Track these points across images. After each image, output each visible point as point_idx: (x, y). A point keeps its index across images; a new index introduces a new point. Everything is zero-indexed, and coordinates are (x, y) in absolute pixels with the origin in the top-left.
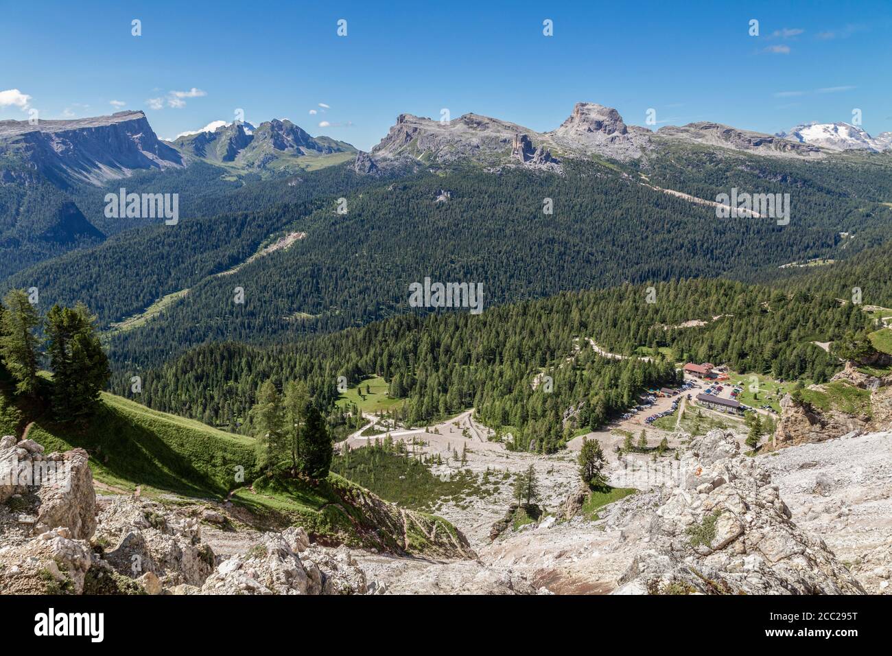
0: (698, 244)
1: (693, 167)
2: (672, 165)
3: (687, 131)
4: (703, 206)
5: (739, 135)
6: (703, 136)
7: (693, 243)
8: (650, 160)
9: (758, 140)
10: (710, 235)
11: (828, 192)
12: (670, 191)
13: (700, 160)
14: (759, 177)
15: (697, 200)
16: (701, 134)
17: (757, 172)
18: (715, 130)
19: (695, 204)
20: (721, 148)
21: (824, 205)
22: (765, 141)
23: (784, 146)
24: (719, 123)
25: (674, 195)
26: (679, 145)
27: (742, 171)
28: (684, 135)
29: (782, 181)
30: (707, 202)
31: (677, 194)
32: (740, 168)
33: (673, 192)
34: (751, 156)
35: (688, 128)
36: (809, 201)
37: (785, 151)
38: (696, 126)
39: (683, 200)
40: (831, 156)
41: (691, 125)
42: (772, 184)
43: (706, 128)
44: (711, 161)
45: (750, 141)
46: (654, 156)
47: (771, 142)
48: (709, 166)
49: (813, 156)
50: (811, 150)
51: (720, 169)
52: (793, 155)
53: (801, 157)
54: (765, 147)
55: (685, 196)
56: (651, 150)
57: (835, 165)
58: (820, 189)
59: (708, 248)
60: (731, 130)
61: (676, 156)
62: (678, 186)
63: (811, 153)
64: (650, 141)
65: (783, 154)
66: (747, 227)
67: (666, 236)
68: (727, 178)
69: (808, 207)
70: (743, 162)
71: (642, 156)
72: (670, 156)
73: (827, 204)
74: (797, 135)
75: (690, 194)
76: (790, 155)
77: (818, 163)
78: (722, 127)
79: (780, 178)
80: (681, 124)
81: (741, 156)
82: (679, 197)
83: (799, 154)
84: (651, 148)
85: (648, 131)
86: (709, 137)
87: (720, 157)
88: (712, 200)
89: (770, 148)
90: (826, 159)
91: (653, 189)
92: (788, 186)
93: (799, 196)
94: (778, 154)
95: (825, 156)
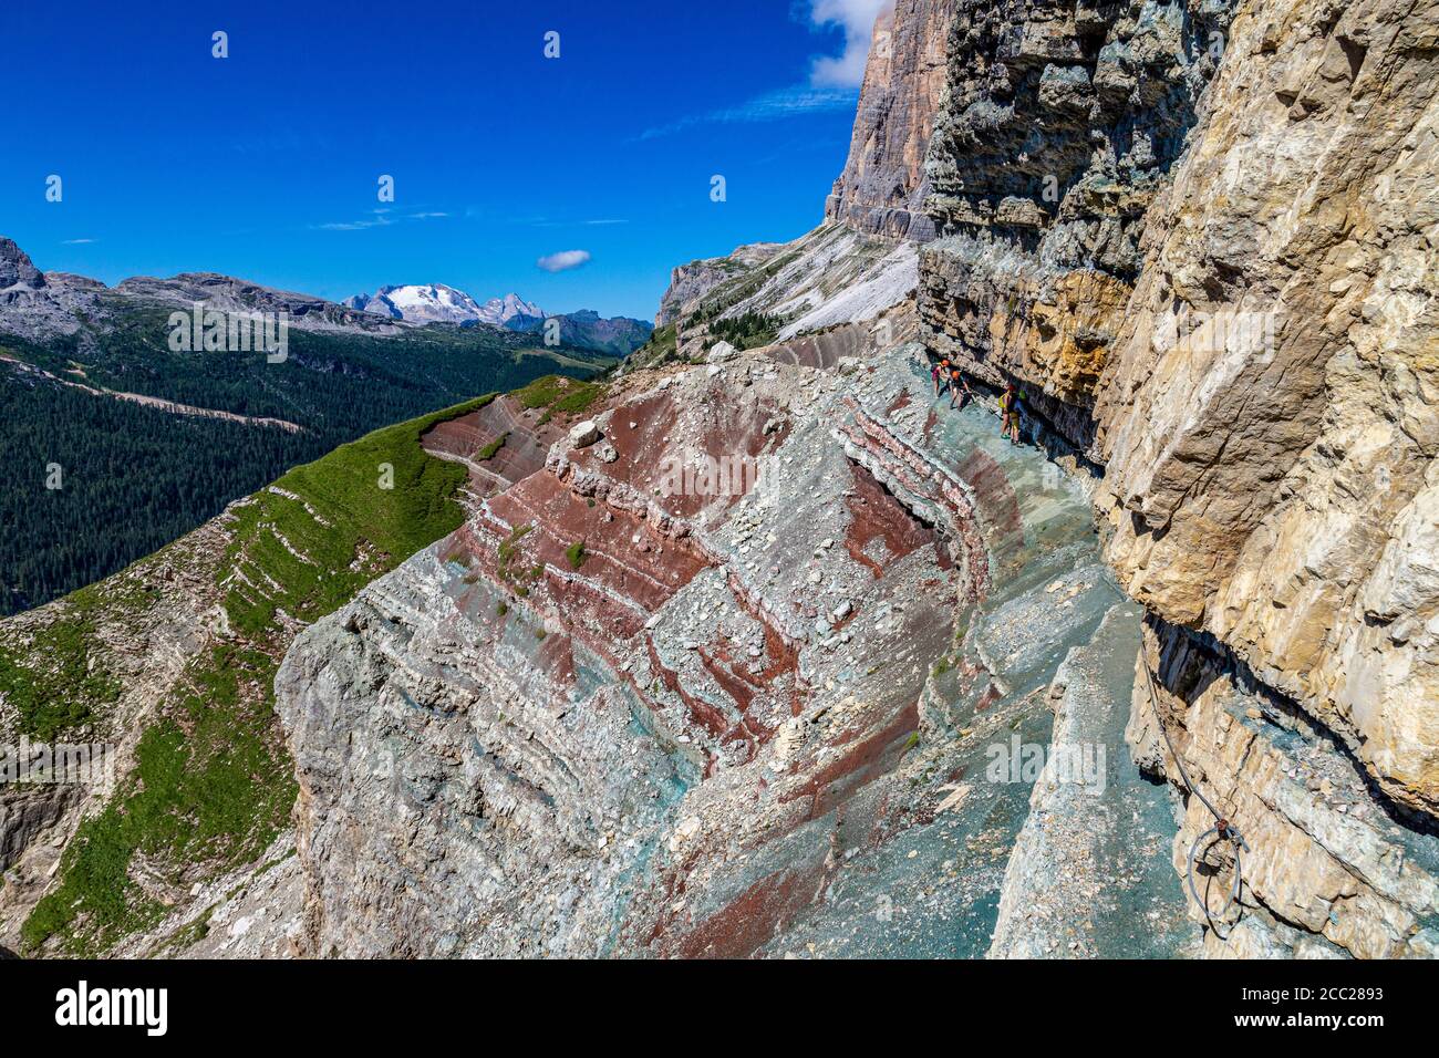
0: (181, 492)
2: (142, 345)
3: (178, 287)
4: (198, 419)
5: (269, 296)
6: (207, 298)
7: (171, 492)
8: (100, 339)
9: (301, 305)
10: (206, 471)
11: (406, 385)
12: (127, 396)
14: (299, 366)
15: (182, 408)
16: (204, 293)
17: (294, 357)
18: (227, 287)
19: (180, 416)
21: (401, 405)
22: (313, 308)
23: (342, 316)
24: (232, 275)
25: (136, 403)
26: (156, 311)
28: (173, 294)
29: (335, 370)
30: (203, 412)
31: (143, 400)
33: (133, 397)
35: (177, 282)
36: (379, 400)
37: (343, 324)
38: (193, 280)
39: (156, 411)
40: (410, 332)
41: (183, 277)
42: (320, 377)
43: (211, 283)
45: (287, 307)
46: (108, 330)
47: (321, 308)
49: (384, 332)
50: (381, 322)
52: (356, 329)
53: (369, 333)
54: (314, 318)
55: (161, 403)
56: (102, 320)
57: (415, 344)
58: (394, 381)
59: (200, 497)
60: (255, 288)
61: (151, 331)
62: (145, 385)
63: (381, 326)
64: (96, 302)
65: (341, 328)
66: (276, 450)
67: (112, 483)
68: (246, 368)
69: (379, 409)
71: (80, 331)
72: (140, 329)
73: (405, 403)
74: (385, 300)
75: (171, 399)
76: (351, 329)
77: (392, 342)
78: (238, 283)
79: (331, 367)
80: (164, 275)
82: (147, 405)
83: (365, 328)
84: (101, 315)
85: (95, 284)
86: (218, 298)
88: (213, 407)
89: (320, 318)
90: (402, 336)
91: (95, 393)
92: (345, 379)
93: (363, 393)
94: (333, 327)
95: (401, 331)
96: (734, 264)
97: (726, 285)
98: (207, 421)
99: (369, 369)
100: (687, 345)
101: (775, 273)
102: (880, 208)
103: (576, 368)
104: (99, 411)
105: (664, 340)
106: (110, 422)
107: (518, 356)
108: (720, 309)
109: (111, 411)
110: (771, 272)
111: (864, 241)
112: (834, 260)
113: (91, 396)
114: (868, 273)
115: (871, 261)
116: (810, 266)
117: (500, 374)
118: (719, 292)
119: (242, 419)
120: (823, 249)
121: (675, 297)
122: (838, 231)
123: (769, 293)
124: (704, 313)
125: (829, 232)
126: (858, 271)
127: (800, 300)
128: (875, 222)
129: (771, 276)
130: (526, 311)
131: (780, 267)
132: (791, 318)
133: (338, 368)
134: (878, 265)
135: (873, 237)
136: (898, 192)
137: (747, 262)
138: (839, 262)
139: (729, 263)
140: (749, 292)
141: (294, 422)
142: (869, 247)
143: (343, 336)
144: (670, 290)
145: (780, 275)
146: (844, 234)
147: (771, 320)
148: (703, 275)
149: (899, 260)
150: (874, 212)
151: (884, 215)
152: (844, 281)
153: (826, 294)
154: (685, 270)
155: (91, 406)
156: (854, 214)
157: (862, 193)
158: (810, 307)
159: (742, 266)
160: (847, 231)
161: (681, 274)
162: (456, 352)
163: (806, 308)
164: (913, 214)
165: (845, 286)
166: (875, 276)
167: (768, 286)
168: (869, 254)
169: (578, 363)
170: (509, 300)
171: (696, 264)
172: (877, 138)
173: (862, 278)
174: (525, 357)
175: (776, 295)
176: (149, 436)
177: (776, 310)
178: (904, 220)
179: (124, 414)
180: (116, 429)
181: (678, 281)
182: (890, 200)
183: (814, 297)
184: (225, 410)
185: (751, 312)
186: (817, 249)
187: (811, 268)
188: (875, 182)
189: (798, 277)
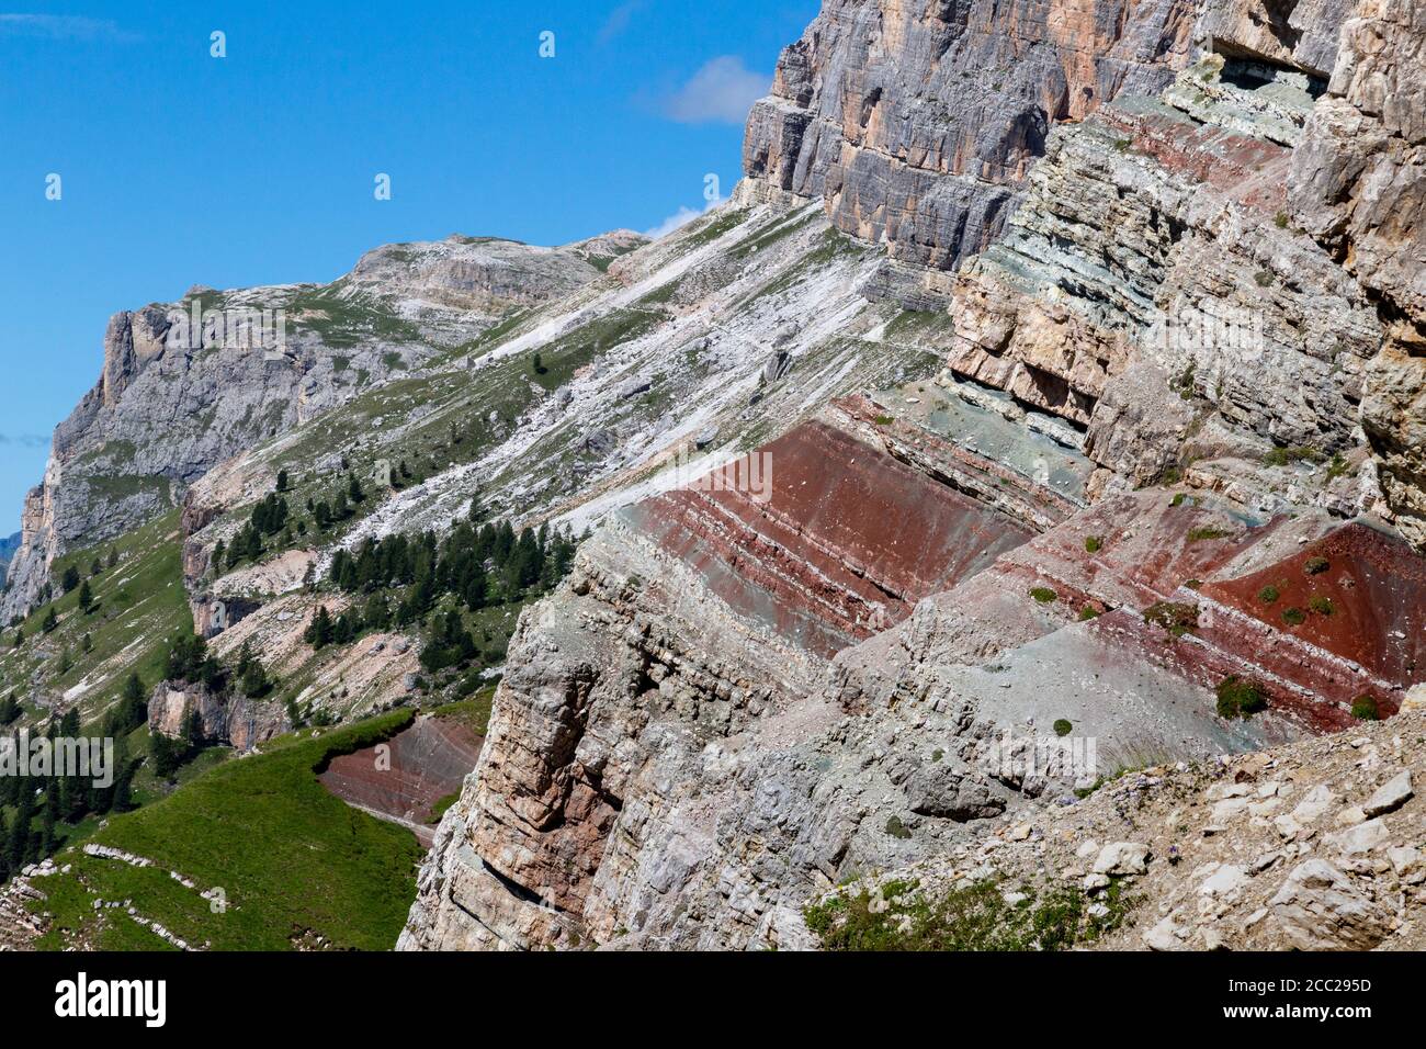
96: (358, 315)
100: (247, 626)
101: (566, 376)
105: (125, 598)
108: (357, 499)
110: (549, 369)
111: (902, 290)
112: (798, 349)
116: (698, 363)
118: (344, 431)
120: (745, 305)
121: (114, 429)
122: (791, 251)
123: (546, 451)
124: (297, 504)
125: (765, 239)
128: (945, 232)
129: (550, 387)
131: (584, 356)
137: (408, 309)
139: (339, 311)
140: (469, 442)
144: (95, 400)
145: (583, 384)
146: (822, 256)
150: (942, 194)
151: (978, 209)
156: (862, 186)
157: (893, 117)
159: (390, 325)
160: (836, 246)
167: (539, 423)
181: (128, 367)
185: (478, 515)
186: (720, 299)
187: (704, 371)
188: (946, 93)
189: (653, 400)
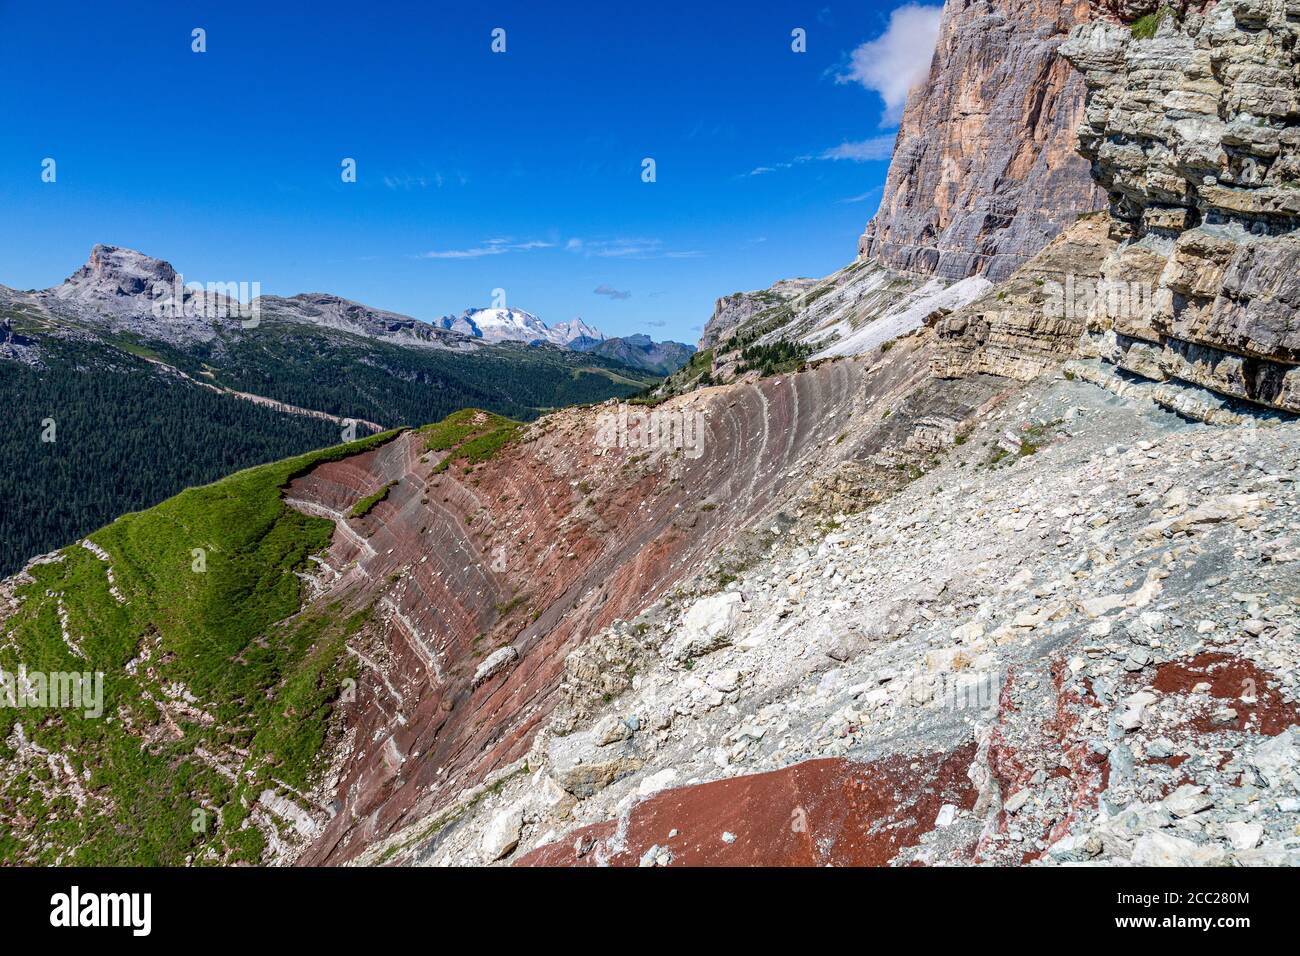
1: (296, 358)
2: (263, 354)
3: (296, 305)
4: (299, 417)
5: (370, 315)
6: (319, 314)
8: (229, 346)
9: (396, 323)
11: (477, 395)
12: (244, 395)
13: (306, 348)
14: (389, 375)
15: (287, 407)
16: (317, 311)
17: (384, 367)
18: (336, 306)
19: (285, 415)
20: (337, 332)
22: (405, 325)
23: (429, 333)
24: (341, 295)
25: (251, 402)
26: (276, 325)
27: (365, 365)
28: (292, 311)
29: (418, 379)
30: (304, 412)
31: (257, 399)
32: (361, 360)
33: (249, 396)
34: (380, 345)
35: (296, 301)
37: (429, 340)
38: (309, 298)
39: (266, 409)
40: (484, 348)
41: (301, 297)
42: (405, 385)
43: (324, 302)
44: (322, 350)
45: (383, 323)
46: (237, 339)
47: (411, 326)
48: (321, 356)
49: (463, 348)
50: (460, 340)
51: (334, 362)
52: (439, 345)
53: (449, 348)
54: (404, 334)
55: (271, 403)
56: (233, 330)
57: (488, 359)
60: (360, 307)
61: (271, 340)
62: (260, 387)
63: (461, 343)
65: (427, 343)
68: (344, 375)
70: (365, 353)
71: (214, 339)
74: (469, 320)
75: (279, 399)
76: (435, 345)
77: (469, 357)
78: (345, 302)
79: (415, 377)
80: (287, 294)
81: (364, 344)
82: (260, 404)
83: (447, 344)
84: (232, 327)
86: (327, 315)
87: (334, 344)
88: (313, 408)
89: (410, 334)
90: (477, 352)
91: (219, 392)
92: (426, 387)
93: (440, 401)
94: (420, 342)
95: (477, 348)
96: (773, 297)
97: (762, 315)
98: (307, 419)
99: (447, 380)
100: (721, 369)
101: (808, 305)
102: (909, 247)
103: (626, 385)
104: (220, 408)
105: (701, 363)
106: (228, 417)
107: (576, 373)
108: (754, 337)
109: (229, 408)
111: (893, 276)
112: (864, 294)
113: (215, 395)
114: (896, 307)
115: (900, 295)
116: (840, 299)
117: (560, 388)
118: (755, 320)
119: (336, 419)
120: (854, 284)
121: (717, 325)
122: (869, 268)
123: (801, 323)
124: (739, 339)
125: (860, 269)
126: (885, 305)
127: (829, 331)
128: (905, 260)
129: (804, 309)
130: (588, 334)
131: (813, 299)
132: (820, 347)
133: (421, 378)
134: (906, 300)
135: (902, 273)
136: (929, 231)
137: (784, 295)
138: (869, 296)
139: (768, 296)
140: (782, 322)
141: (379, 423)
142: (898, 282)
143: (427, 350)
144: (713, 318)
145: (812, 307)
146: (874, 270)
147: (800, 348)
148: (743, 306)
149: (927, 295)
150: (904, 250)
151: (914, 253)
152: (872, 314)
153: (855, 325)
154: (728, 301)
155: (214, 404)
156: (885, 252)
157: (893, 233)
158: (839, 337)
159: (780, 298)
160: (878, 267)
161: (724, 304)
162: (522, 368)
163: (835, 338)
164: (942, 252)
165: (873, 319)
166: (903, 309)
167: (801, 316)
168: (897, 290)
169: (628, 381)
170: (574, 324)
171: (738, 296)
172: (910, 182)
173: (890, 311)
174: (583, 374)
175: (808, 325)
176: (259, 430)
177: (807, 339)
178: (934, 259)
179: (239, 411)
180: (232, 423)
181: (720, 310)
182: (920, 238)
183: (843, 328)
184: (323, 411)
185: (783, 340)
186: (848, 283)
187: (842, 301)
188: (906, 223)
189: (828, 309)
